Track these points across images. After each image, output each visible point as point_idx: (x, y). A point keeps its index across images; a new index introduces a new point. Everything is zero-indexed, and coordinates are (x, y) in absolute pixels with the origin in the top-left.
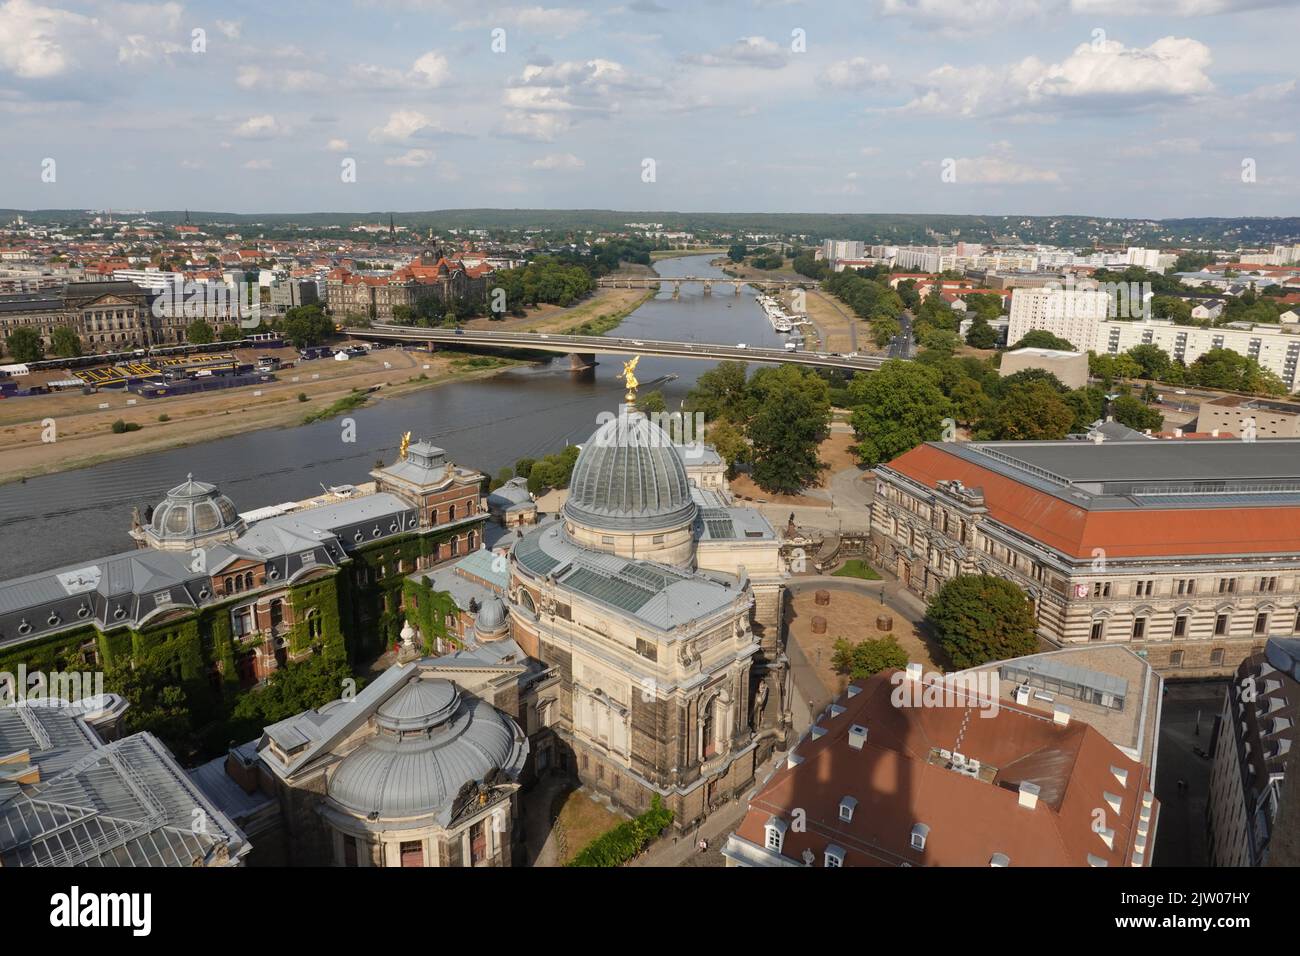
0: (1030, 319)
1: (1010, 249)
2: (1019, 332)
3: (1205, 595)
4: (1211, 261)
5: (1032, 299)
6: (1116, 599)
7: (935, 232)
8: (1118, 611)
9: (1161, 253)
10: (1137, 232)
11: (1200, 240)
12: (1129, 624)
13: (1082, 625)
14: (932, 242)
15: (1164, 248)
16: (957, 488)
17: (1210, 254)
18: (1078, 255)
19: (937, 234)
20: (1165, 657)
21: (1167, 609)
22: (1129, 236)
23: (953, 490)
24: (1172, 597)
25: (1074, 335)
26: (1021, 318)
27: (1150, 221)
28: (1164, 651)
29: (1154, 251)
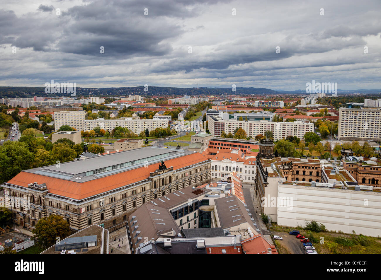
0: (61, 122)
1: (54, 98)
2: (58, 126)
3: (119, 200)
4: (114, 100)
5: (61, 115)
6: (94, 209)
7: (25, 93)
8: (95, 213)
9: (100, 98)
10: (93, 92)
11: (111, 94)
12: (99, 216)
13: (85, 222)
14: (24, 97)
15: (101, 97)
16: (36, 185)
17: (113, 98)
18: (76, 100)
19: (26, 94)
20: (111, 223)
21: (109, 208)
22: (91, 93)
23: (34, 186)
24: (110, 204)
25: (77, 126)
26: (58, 122)
27: (96, 89)
28: (111, 222)
29: (98, 98)
